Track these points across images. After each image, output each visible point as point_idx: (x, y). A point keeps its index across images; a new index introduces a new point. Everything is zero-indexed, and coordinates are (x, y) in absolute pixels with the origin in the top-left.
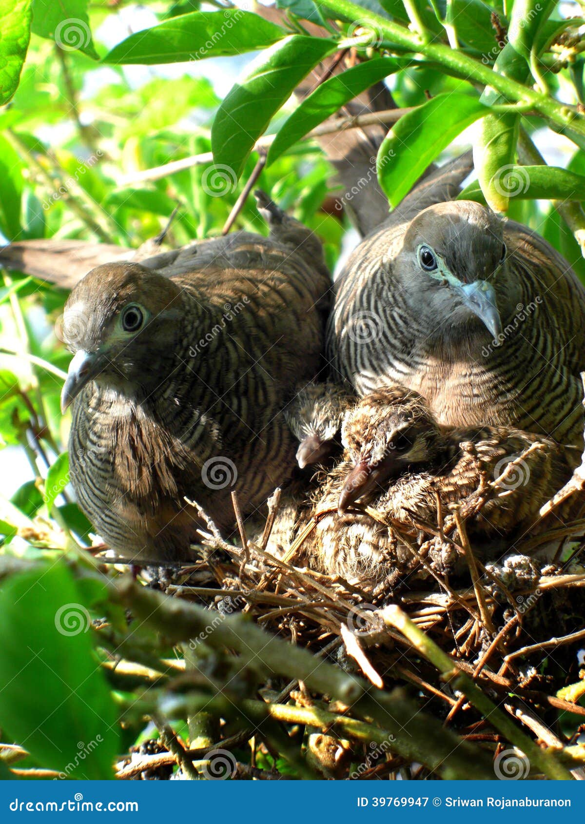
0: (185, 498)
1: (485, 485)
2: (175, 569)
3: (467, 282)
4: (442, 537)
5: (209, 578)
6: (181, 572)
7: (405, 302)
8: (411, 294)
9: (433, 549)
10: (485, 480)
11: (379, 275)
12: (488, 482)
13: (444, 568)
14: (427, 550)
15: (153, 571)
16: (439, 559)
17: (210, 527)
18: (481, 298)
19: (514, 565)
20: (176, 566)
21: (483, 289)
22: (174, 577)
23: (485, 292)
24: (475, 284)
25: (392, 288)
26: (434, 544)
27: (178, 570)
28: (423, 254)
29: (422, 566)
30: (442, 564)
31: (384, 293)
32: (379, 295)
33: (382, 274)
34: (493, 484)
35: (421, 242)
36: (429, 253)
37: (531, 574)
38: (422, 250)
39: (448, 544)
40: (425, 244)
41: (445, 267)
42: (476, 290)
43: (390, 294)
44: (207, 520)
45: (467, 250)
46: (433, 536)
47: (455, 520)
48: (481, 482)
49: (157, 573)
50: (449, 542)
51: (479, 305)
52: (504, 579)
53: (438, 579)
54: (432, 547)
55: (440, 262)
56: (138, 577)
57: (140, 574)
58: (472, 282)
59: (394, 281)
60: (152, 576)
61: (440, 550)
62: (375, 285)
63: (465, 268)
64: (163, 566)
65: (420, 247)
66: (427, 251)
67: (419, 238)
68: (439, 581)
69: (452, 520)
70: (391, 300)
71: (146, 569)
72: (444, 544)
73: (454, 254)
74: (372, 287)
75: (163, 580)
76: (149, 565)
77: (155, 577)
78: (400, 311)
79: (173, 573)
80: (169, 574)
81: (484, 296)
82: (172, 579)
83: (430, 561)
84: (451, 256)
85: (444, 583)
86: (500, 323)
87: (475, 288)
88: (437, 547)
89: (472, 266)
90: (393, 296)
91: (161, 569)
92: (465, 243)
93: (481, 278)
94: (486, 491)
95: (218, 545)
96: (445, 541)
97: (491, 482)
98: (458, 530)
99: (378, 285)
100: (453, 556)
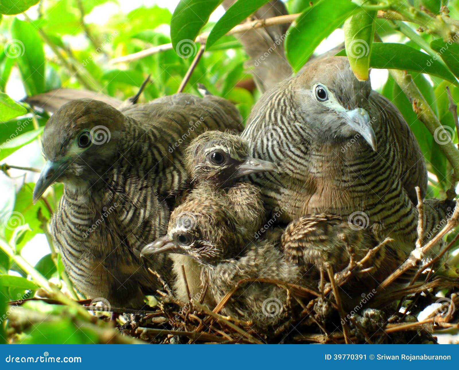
0: (149, 269)
1: (353, 263)
2: (142, 315)
3: (350, 109)
4: (323, 298)
5: (164, 322)
6: (145, 317)
7: (303, 119)
8: (308, 115)
9: (317, 305)
10: (353, 260)
11: (282, 101)
12: (356, 262)
13: (324, 319)
14: (312, 306)
15: (127, 316)
16: (320, 312)
17: (166, 288)
18: (361, 119)
19: (369, 316)
20: (142, 313)
21: (362, 113)
22: (141, 320)
23: (363, 115)
24: (356, 110)
25: (293, 109)
26: (317, 302)
27: (144, 316)
28: (318, 91)
29: (309, 315)
30: (323, 315)
31: (287, 112)
32: (284, 113)
33: (284, 100)
34: (359, 263)
35: (316, 82)
36: (322, 90)
37: (381, 322)
38: (317, 88)
39: (327, 303)
40: (320, 84)
41: (334, 99)
42: (357, 114)
43: (291, 113)
44: (164, 284)
45: (350, 87)
46: (316, 297)
47: (332, 286)
48: (351, 261)
49: (130, 318)
50: (327, 301)
51: (359, 124)
52: (363, 325)
53: (319, 325)
54: (316, 304)
55: (331, 96)
56: (117, 320)
57: (118, 318)
58: (354, 109)
59: (295, 106)
60: (126, 319)
61: (321, 306)
62: (280, 107)
63: (349, 99)
64: (134, 313)
65: (316, 85)
66: (321, 88)
67: (315, 79)
68: (320, 326)
69: (330, 286)
70: (293, 117)
71: (122, 315)
72: (324, 303)
73: (341, 91)
74: (278, 108)
75: (133, 322)
76: (125, 312)
77: (128, 320)
78: (301, 125)
79: (141, 318)
80: (137, 319)
81: (362, 118)
82: (139, 322)
83: (314, 313)
84: (339, 92)
85: (323, 328)
86: (375, 136)
87: (356, 112)
88: (319, 304)
89: (353, 98)
90: (295, 115)
91: (132, 315)
92: (349, 83)
93: (359, 107)
94: (353, 267)
95: (171, 300)
96: (325, 301)
97: (357, 262)
98: (334, 293)
99: (282, 107)
100: (330, 310)
